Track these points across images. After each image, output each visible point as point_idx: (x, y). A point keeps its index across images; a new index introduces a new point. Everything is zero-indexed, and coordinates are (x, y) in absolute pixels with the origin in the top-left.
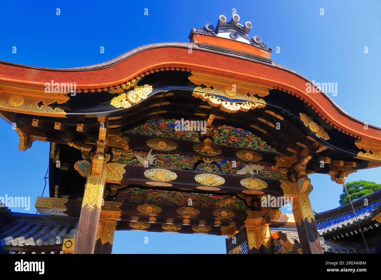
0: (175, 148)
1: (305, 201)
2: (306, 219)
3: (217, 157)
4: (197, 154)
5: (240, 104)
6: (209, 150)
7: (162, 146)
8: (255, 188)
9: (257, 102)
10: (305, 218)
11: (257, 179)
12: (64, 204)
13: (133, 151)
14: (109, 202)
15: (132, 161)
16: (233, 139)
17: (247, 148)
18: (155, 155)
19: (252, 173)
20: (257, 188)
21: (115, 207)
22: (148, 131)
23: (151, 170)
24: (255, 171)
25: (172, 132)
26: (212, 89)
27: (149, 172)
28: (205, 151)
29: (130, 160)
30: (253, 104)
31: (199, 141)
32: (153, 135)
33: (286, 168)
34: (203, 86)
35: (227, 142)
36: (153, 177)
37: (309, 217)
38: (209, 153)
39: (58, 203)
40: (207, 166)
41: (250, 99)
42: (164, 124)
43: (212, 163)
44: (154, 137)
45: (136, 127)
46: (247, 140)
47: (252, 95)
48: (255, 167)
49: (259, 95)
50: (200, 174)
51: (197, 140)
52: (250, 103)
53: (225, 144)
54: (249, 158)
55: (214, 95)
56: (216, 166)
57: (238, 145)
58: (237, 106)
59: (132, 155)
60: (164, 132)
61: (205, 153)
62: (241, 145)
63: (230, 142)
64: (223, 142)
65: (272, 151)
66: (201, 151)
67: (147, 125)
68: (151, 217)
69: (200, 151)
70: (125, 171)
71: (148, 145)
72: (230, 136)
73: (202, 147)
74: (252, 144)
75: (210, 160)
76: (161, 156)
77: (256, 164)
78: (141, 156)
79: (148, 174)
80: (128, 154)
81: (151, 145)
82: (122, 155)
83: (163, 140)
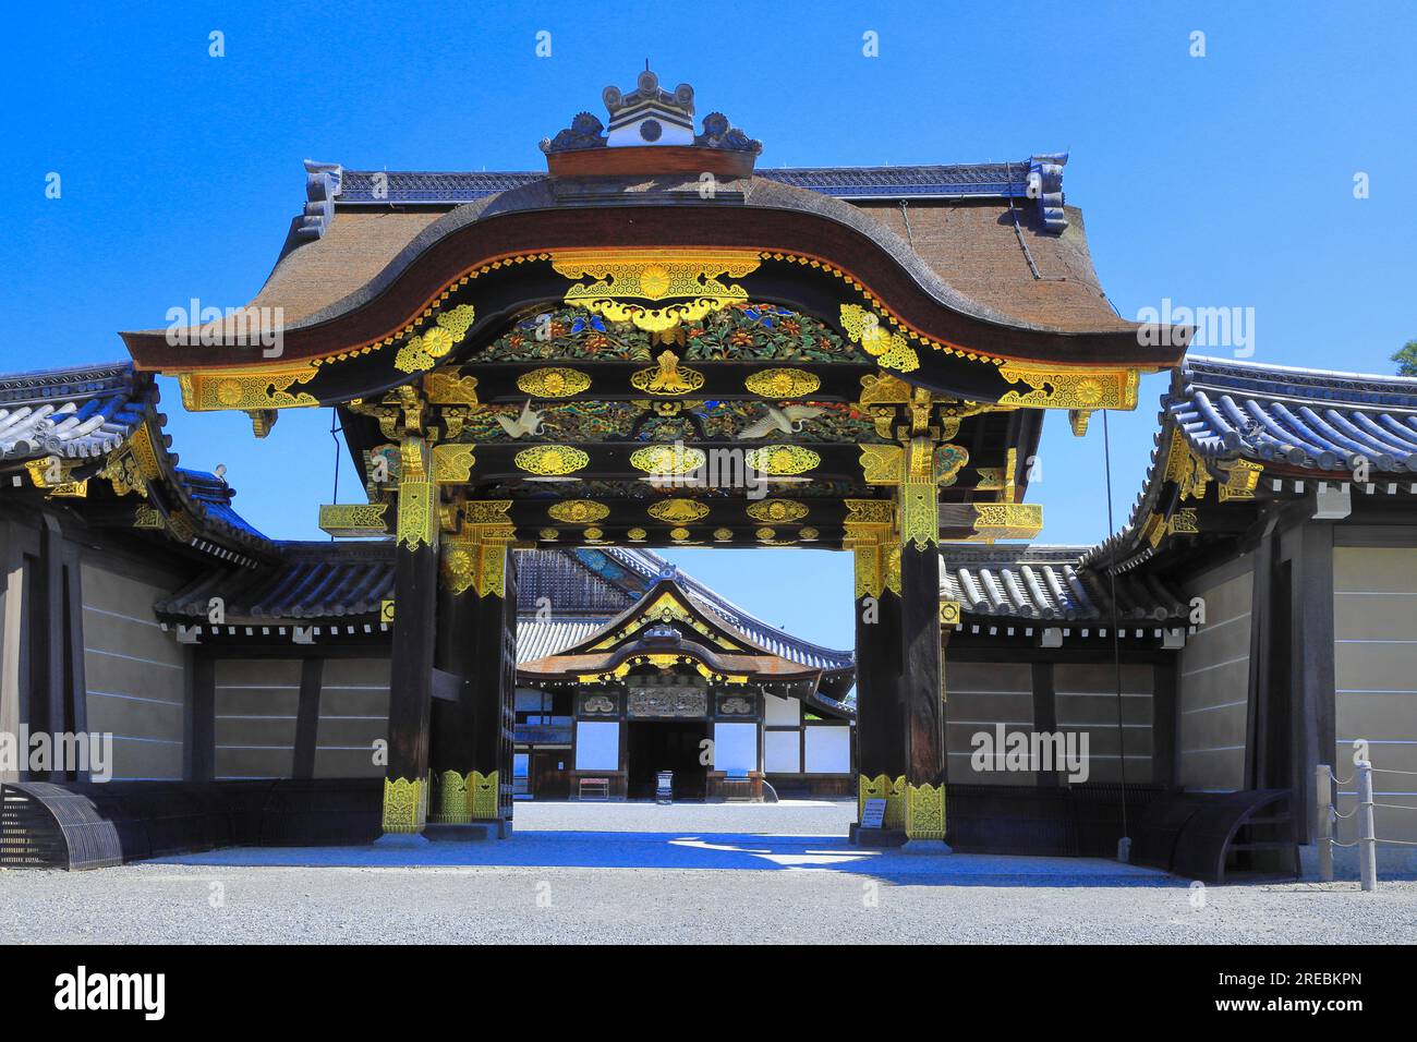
0: (585, 386)
1: (920, 498)
2: (913, 542)
3: (694, 395)
4: (641, 394)
5: (677, 309)
6: (673, 381)
7: (555, 387)
8: (782, 471)
9: (723, 295)
10: (908, 540)
11: (793, 448)
12: (380, 516)
13: (491, 404)
14: (481, 502)
15: (490, 432)
16: (741, 339)
17: (782, 358)
18: (538, 412)
19: (787, 429)
20: (790, 470)
21: (497, 512)
22: (520, 351)
23: (531, 450)
24: (795, 425)
25: (579, 344)
26: (609, 285)
27: (525, 456)
28: (661, 385)
29: (485, 431)
30: (714, 303)
31: (648, 357)
32: (533, 357)
33: (892, 405)
34: (588, 280)
35: (726, 349)
36: (534, 466)
37: (923, 535)
38: (670, 387)
39: (367, 515)
40: (663, 424)
41: (705, 290)
42: (559, 323)
43: (679, 415)
44: (537, 365)
45: (492, 345)
46: (781, 338)
47: (711, 278)
48: (796, 412)
49: (730, 276)
50: (642, 447)
51: (643, 354)
52: (703, 303)
53: (717, 357)
54: (782, 388)
55: (615, 299)
56: (687, 422)
57: (756, 355)
58: (669, 317)
59: (490, 415)
60: (562, 347)
61: (662, 390)
62: (764, 356)
63: (735, 348)
64: (715, 351)
65: (854, 361)
66: (651, 386)
67: (516, 334)
68: (588, 527)
69: (648, 388)
70: (472, 461)
71: (522, 387)
72: (735, 329)
73: (655, 373)
74: (796, 348)
75: (671, 409)
76: (555, 410)
77: (804, 404)
78: (509, 416)
79: (525, 461)
80: (480, 416)
81: (529, 386)
82: (466, 421)
83: (557, 369)
